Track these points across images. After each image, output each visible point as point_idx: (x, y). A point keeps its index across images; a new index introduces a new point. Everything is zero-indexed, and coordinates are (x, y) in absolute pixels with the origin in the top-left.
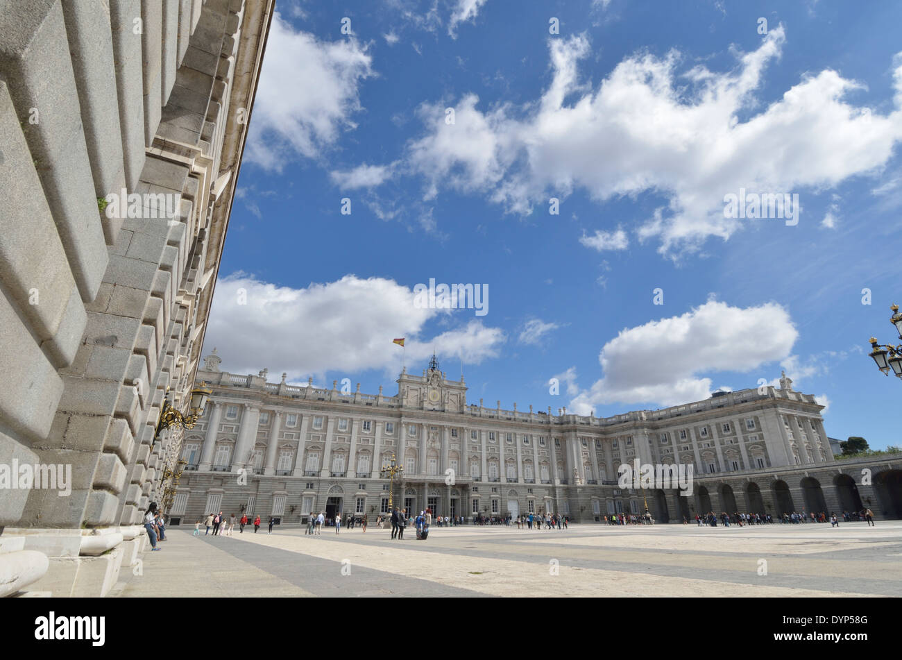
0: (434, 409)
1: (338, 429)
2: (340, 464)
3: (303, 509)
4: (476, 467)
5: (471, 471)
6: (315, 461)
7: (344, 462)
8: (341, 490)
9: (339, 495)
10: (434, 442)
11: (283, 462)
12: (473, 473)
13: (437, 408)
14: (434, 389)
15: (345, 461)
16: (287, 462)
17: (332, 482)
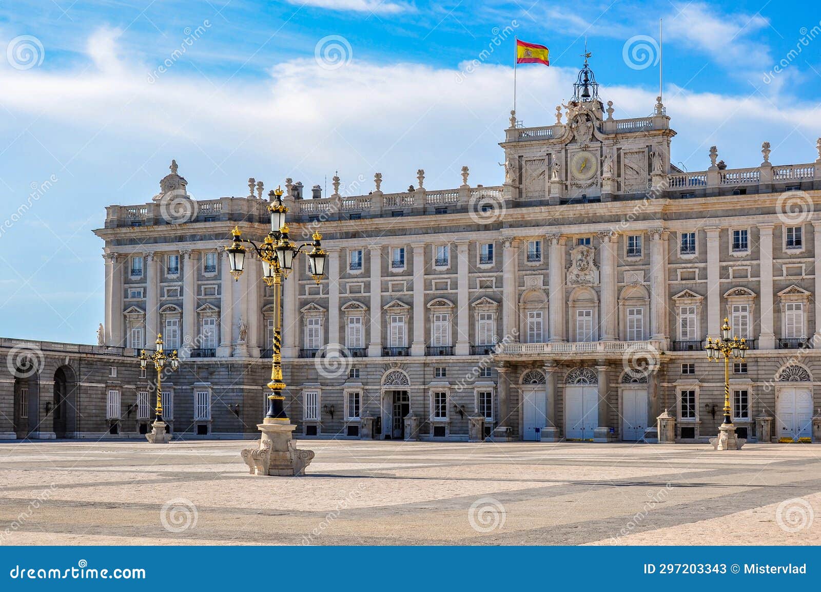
0: (584, 197)
1: (391, 269)
2: (400, 333)
3: (346, 411)
4: (695, 318)
5: (679, 330)
6: (358, 330)
7: (404, 326)
8: (405, 382)
9: (401, 388)
10: (582, 270)
11: (311, 335)
12: (685, 334)
13: (591, 193)
14: (585, 149)
15: (407, 326)
16: (317, 336)
17: (386, 367)
